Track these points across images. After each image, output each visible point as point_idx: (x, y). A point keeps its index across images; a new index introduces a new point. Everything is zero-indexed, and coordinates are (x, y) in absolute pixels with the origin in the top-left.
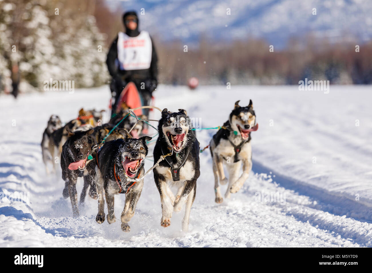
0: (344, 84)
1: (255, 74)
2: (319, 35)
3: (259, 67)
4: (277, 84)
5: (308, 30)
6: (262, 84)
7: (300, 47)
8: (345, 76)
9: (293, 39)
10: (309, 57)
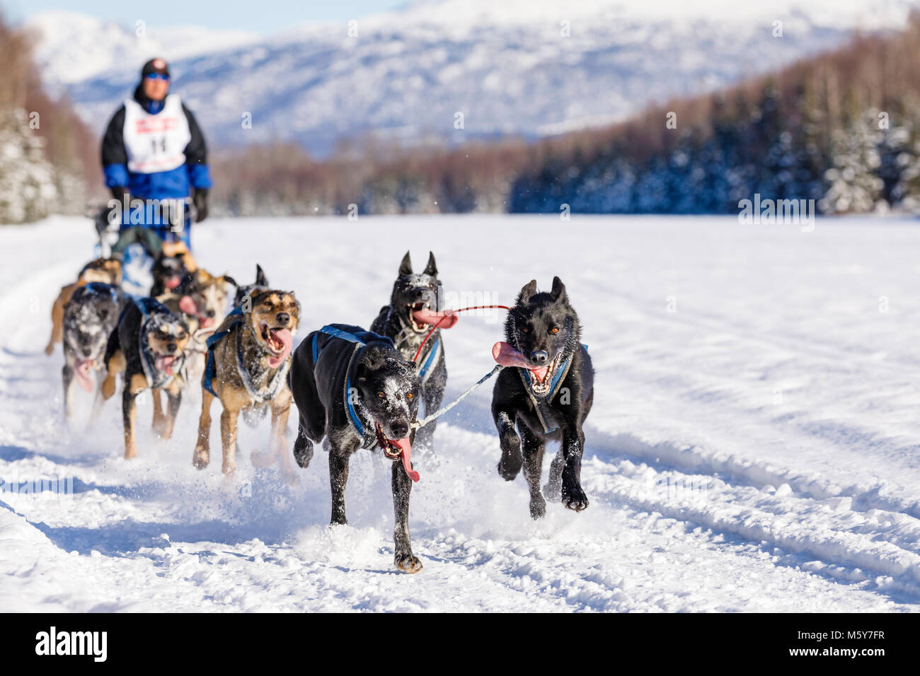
0: (426, 212)
1: (282, 198)
2: (383, 134)
3: (290, 188)
4: (321, 214)
5: (367, 126)
6: (294, 214)
7: (354, 155)
8: (427, 200)
9: (344, 142)
10: (368, 171)
